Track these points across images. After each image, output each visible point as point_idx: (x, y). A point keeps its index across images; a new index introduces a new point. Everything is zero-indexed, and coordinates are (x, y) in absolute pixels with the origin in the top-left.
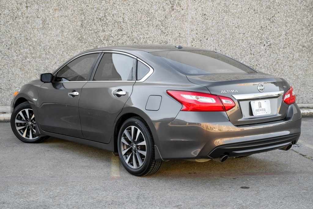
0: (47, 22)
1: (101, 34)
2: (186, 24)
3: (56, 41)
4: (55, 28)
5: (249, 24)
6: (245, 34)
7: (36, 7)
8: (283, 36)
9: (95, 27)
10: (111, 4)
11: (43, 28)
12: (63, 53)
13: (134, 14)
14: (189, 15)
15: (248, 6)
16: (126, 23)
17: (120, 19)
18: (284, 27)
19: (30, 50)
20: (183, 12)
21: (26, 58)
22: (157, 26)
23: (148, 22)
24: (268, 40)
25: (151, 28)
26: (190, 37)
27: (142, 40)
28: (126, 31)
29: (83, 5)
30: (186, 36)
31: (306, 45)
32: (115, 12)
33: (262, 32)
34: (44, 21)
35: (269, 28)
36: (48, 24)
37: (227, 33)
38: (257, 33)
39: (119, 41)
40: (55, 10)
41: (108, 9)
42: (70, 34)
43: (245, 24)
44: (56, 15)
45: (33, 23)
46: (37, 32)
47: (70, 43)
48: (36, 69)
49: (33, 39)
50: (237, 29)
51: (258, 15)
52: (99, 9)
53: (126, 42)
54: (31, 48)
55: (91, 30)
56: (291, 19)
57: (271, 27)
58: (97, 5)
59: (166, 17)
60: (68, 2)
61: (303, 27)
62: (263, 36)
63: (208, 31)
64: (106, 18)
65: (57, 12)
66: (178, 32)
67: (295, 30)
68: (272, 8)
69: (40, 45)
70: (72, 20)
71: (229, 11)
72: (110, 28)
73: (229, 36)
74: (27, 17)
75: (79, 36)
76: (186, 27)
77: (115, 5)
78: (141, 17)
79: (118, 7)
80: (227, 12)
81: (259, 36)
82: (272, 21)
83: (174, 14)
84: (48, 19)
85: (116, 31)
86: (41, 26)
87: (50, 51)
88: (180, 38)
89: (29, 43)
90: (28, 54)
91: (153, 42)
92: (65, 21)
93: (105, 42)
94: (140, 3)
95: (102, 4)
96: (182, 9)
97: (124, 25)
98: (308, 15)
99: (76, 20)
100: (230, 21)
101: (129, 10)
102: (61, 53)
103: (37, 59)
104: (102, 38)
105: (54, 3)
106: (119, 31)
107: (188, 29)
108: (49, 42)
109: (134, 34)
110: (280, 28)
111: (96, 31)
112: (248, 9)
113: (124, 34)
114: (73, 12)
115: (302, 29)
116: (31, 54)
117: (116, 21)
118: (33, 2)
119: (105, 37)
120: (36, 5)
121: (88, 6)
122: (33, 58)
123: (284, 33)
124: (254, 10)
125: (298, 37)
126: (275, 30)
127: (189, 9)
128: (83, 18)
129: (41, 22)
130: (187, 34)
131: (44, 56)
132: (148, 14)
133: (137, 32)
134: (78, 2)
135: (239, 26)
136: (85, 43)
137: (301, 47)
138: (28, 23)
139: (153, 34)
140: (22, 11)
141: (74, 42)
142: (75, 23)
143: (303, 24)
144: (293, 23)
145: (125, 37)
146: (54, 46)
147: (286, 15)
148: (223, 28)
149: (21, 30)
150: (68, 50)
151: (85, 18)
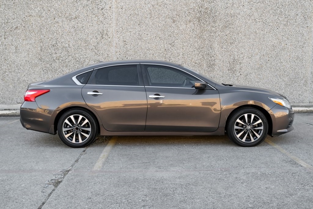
0: (18, 48)
1: (54, 55)
2: (112, 48)
3: (24, 61)
4: (23, 52)
5: (157, 47)
6: (154, 55)
7: (11, 38)
8: (181, 56)
9: (50, 51)
10: (60, 35)
11: (16, 52)
12: (29, 69)
13: (76, 41)
14: (114, 42)
15: (155, 35)
16: (71, 48)
17: (67, 45)
18: (181, 50)
19: (8, 67)
20: (109, 39)
21: (5, 72)
22: (92, 50)
23: (86, 47)
24: (170, 59)
25: (88, 51)
26: (115, 57)
27: (82, 59)
28: (71, 53)
29: (41, 36)
30: (112, 56)
31: (197, 62)
32: (63, 40)
33: (166, 53)
34: (16, 47)
35: (171, 50)
36: (19, 49)
37: (141, 53)
38: (162, 54)
39: (66, 60)
40: (23, 40)
41: (58, 38)
42: (34, 56)
43: (153, 48)
44: (24, 43)
45: (9, 49)
46: (12, 55)
47: (33, 62)
48: (12, 80)
49: (9, 60)
50: (148, 51)
51: (162, 41)
52: (52, 39)
53: (71, 61)
54: (9, 66)
55: (47, 53)
56: (186, 44)
57: (172, 50)
58: (51, 36)
59: (98, 43)
60: (32, 34)
61: (195, 49)
62: (167, 55)
63: (128, 53)
64: (57, 45)
65: (25, 41)
66: (107, 53)
67: (189, 52)
68: (172, 37)
69: (14, 64)
70: (34, 46)
71: (142, 38)
72: (60, 51)
73: (142, 56)
74: (5, 45)
75: (40, 57)
76: (112, 50)
77: (63, 36)
78: (81, 44)
79: (65, 37)
80: (140, 39)
81: (164, 56)
82: (172, 45)
83: (103, 41)
84: (19, 46)
85: (64, 53)
86: (15, 51)
87: (21, 67)
88: (108, 58)
89: (7, 62)
90: (6, 69)
91: (89, 61)
92: (30, 47)
93: (57, 61)
94: (80, 34)
95: (54, 35)
96: (109, 38)
97: (69, 49)
98: (198, 41)
99: (37, 46)
100: (143, 46)
101: (73, 39)
102: (28, 69)
103: (13, 73)
104: (55, 58)
105: (23, 35)
106: (66, 53)
107: (114, 51)
108: (20, 61)
109: (76, 55)
110: (178, 50)
111: (51, 53)
112: (156, 37)
113: (70, 55)
114: (35, 41)
115: (194, 51)
116: (9, 69)
117: (64, 47)
118: (9, 35)
119: (57, 58)
120: (11, 37)
121: (45, 37)
122: (10, 72)
123: (181, 54)
124: (160, 38)
125: (192, 56)
126: (175, 52)
127: (114, 37)
128: (42, 45)
129: (14, 48)
130: (113, 55)
131: (17, 71)
132: (86, 41)
133: (78, 54)
134: (38, 34)
135: (149, 49)
136: (44, 62)
137: (194, 64)
138: (6, 49)
139: (90, 55)
140: (2, 41)
141: (36, 61)
142: (37, 48)
143: (195, 47)
144: (188, 47)
145: (70, 57)
146: (23, 64)
147: (182, 41)
148: (138, 51)
149: (2, 53)
150: (32, 67)
151: (43, 45)
